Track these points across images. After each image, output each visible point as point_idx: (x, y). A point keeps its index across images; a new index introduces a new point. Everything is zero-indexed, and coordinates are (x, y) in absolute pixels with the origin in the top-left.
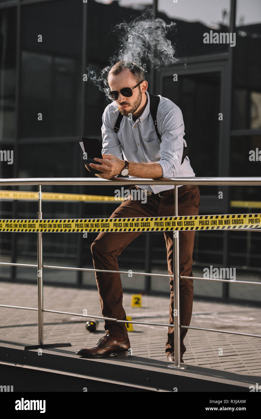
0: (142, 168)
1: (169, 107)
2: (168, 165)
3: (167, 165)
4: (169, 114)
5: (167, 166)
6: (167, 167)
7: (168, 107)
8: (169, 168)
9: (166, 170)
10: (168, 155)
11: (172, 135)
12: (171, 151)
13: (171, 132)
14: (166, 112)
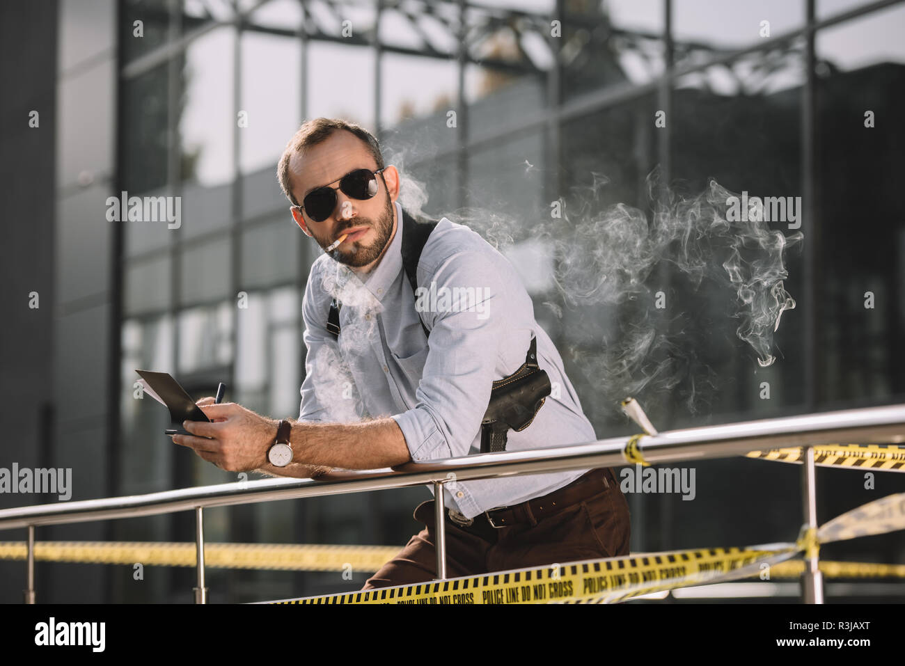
0: (336, 439)
1: (448, 250)
2: (424, 423)
3: (420, 423)
4: (446, 269)
5: (421, 427)
6: (422, 430)
7: (447, 248)
8: (427, 430)
9: (418, 438)
10: (431, 393)
11: (448, 331)
12: (441, 378)
13: (445, 323)
14: (436, 262)
